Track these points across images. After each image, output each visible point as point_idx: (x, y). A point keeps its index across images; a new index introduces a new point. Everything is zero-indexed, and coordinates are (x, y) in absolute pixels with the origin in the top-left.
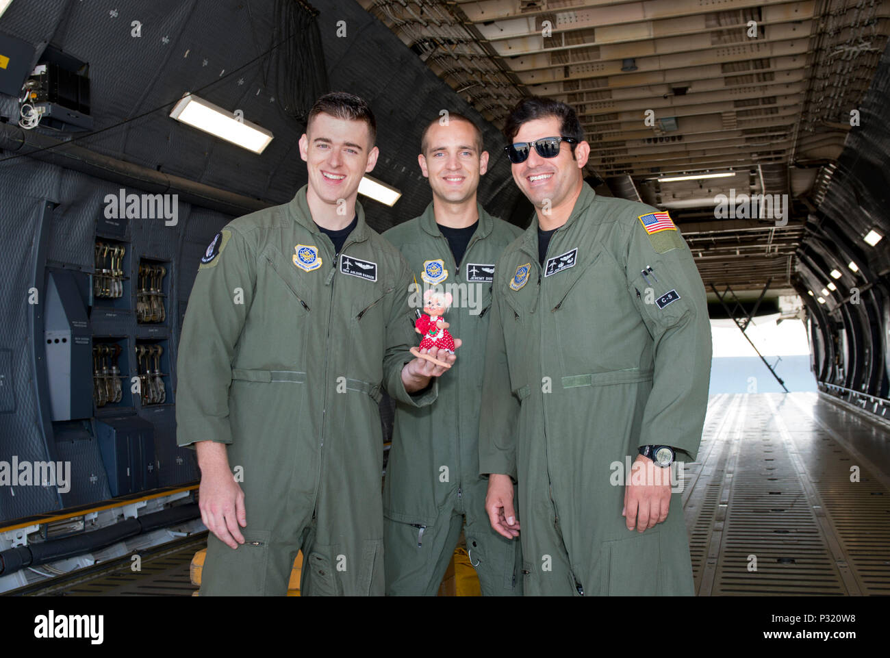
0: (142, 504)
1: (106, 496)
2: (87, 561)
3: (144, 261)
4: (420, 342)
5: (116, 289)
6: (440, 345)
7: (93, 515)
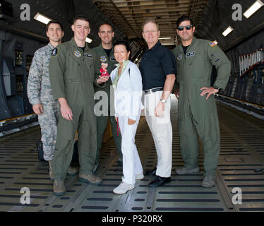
0: (31, 116)
1: (21, 114)
2: (18, 130)
3: (28, 56)
4: (101, 74)
5: (21, 63)
6: (105, 75)
7: (19, 119)
